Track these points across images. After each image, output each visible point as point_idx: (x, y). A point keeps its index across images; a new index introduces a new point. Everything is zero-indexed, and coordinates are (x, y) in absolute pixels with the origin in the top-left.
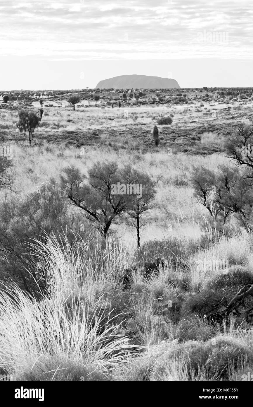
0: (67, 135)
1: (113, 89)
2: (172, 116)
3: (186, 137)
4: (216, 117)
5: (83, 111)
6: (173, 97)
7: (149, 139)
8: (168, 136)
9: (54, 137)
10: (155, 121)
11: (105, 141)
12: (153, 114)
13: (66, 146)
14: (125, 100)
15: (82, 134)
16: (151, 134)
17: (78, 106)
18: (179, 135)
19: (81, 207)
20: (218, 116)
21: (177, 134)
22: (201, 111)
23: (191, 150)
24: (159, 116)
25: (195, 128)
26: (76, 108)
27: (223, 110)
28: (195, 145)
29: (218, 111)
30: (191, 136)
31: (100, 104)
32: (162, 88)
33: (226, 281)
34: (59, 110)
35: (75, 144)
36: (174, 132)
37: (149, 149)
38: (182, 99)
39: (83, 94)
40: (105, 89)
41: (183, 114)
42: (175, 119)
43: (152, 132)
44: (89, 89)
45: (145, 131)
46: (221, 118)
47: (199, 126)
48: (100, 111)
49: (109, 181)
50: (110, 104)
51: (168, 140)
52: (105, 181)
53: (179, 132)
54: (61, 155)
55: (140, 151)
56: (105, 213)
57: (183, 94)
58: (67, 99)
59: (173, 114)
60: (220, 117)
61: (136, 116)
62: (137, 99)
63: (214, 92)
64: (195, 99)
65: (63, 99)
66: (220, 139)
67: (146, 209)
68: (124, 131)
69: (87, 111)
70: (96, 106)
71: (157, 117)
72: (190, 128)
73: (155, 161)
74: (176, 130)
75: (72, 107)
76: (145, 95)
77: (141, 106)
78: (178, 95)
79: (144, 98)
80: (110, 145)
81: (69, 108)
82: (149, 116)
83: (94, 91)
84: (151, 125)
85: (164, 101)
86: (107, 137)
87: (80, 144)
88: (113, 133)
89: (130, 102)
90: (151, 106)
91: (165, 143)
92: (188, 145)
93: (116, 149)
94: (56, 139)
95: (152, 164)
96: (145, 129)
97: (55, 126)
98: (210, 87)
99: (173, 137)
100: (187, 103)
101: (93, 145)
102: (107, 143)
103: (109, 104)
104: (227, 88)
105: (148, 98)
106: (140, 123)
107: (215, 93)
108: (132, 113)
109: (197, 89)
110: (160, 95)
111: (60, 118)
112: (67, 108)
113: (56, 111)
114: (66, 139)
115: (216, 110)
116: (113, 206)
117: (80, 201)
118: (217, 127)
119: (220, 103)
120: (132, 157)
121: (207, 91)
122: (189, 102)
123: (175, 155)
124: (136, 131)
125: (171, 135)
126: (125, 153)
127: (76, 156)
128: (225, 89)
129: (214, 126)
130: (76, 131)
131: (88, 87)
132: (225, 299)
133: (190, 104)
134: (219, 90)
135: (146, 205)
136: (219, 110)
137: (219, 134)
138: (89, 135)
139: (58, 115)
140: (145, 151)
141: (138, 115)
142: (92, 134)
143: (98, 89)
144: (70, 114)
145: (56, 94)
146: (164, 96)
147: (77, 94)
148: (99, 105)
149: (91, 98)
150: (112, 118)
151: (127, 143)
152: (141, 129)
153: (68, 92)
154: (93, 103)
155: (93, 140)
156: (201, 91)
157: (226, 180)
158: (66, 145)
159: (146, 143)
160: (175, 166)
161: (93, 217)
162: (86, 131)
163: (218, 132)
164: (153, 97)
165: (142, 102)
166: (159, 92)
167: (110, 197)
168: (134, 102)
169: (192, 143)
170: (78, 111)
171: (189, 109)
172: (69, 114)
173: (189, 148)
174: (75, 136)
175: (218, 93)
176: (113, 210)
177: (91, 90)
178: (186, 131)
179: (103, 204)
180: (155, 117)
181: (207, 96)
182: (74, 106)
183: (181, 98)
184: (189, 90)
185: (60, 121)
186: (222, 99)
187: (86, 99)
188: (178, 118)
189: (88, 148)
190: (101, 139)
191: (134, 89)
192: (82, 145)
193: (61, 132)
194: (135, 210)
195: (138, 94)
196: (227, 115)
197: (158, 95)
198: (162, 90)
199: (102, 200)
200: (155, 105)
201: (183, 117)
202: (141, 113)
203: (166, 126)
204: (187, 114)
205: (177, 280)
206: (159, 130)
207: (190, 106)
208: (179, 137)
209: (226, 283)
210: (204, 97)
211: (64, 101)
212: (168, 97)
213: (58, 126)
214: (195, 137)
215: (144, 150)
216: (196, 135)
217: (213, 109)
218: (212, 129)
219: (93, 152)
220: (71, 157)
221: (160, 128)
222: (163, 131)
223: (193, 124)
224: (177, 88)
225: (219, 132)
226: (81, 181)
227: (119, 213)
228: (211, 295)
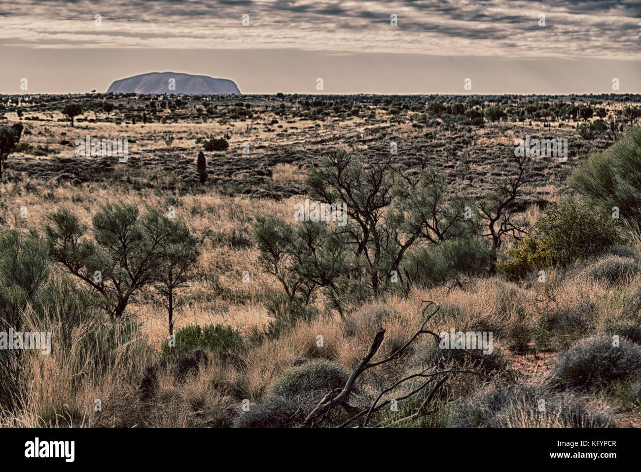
0: (61, 165)
1: (134, 95)
2: (228, 138)
3: (249, 171)
4: (297, 140)
5: (86, 128)
6: (229, 107)
7: (191, 173)
8: (222, 168)
9: (40, 168)
10: (200, 145)
11: (122, 175)
12: (197, 133)
13: (59, 182)
14: (154, 112)
15: (84, 163)
16: (194, 164)
17: (79, 120)
18: (238, 167)
19: (80, 276)
20: (300, 138)
21: (236, 165)
22: (273, 131)
23: (257, 190)
24: (208, 137)
25: (263, 157)
26: (76, 124)
27: (307, 130)
28: (264, 183)
29: (299, 131)
30: (256, 170)
31: (114, 117)
32: (212, 93)
33: (304, 383)
34: (48, 126)
35: (72, 178)
36: (230, 162)
37: (190, 188)
38: (242, 111)
39: (88, 101)
40: (121, 94)
41: (245, 134)
42: (232, 142)
43: (195, 162)
44: (96, 93)
45: (184, 160)
46: (304, 141)
47: (269, 153)
48: (114, 128)
49: (125, 235)
50: (130, 117)
51: (221, 174)
52: (119, 235)
53: (239, 163)
54: (51, 197)
55: (177, 191)
56: (118, 286)
57: (245, 103)
58: (61, 108)
59: (230, 135)
60: (302, 140)
61: (171, 136)
62: (173, 111)
63: (293, 101)
64: (263, 112)
65: (55, 109)
66: (303, 173)
67: (183, 280)
68: (150, 160)
69: (94, 129)
70: (108, 120)
71: (204, 138)
72: (255, 156)
73: (200, 208)
74: (233, 159)
75: (69, 120)
76: (186, 103)
77: (179, 121)
78: (236, 105)
79: (183, 108)
80: (129, 181)
81: (65, 123)
82: (191, 137)
83: (105, 96)
84: (194, 151)
85: (216, 113)
86: (125, 169)
87: (81, 179)
88: (133, 163)
89: (161, 114)
90: (195, 121)
91: (217, 180)
92: (251, 182)
93: (138, 187)
94: (42, 171)
95: (194, 211)
96: (185, 156)
97: (40, 151)
98: (288, 94)
99: (228, 169)
100: (251, 117)
101: (102, 181)
102: (125, 178)
103: (128, 117)
104: (314, 96)
105: (190, 109)
106: (177, 148)
107: (295, 103)
108: (165, 132)
109: (266, 96)
110: (209, 104)
111: (49, 138)
112: (61, 123)
113: (44, 127)
114: (58, 170)
115: (297, 128)
116: (130, 274)
117: (78, 267)
118: (298, 155)
119: (303, 118)
120: (163, 201)
121: (283, 99)
122: (255, 116)
123: (232, 198)
124: (170, 160)
125: (226, 167)
126: (152, 194)
127: (75, 198)
128: (310, 97)
129: (294, 153)
130: (75, 159)
131: (94, 91)
132: (301, 411)
133: (256, 119)
134: (302, 98)
135: (183, 274)
136: (301, 129)
137: (300, 167)
138: (95, 166)
139: (46, 134)
140: (184, 191)
141: (174, 136)
142: (100, 164)
143: (111, 94)
144: (66, 132)
145: (44, 101)
146: (216, 107)
147: (77, 100)
148: (112, 119)
149: (100, 108)
150: (132, 139)
151: (155, 178)
152: (178, 157)
153: (62, 98)
154: (103, 116)
155: (102, 173)
156: (273, 100)
157: (310, 237)
158: (58, 180)
159: (186, 179)
160: (232, 216)
161: (99, 292)
162: (91, 159)
163: (300, 164)
164: (197, 107)
165: (181, 115)
166: (208, 99)
167: (126, 260)
168: (168, 115)
169: (259, 179)
170: (78, 128)
171: (254, 126)
172: (64, 132)
173: (254, 188)
174: (73, 167)
175: (299, 102)
176: (130, 282)
177: (99, 95)
178: (249, 160)
179: (115, 272)
180: (201, 138)
181: (283, 106)
182: (72, 121)
183: (242, 109)
184: (254, 97)
185: (50, 143)
186: (306, 111)
187: (92, 110)
188: (236, 141)
189: (93, 186)
190: (115, 172)
191: (168, 94)
192: (85, 180)
193: (50, 160)
194: (166, 282)
195: (173, 103)
196: (313, 137)
197: (205, 105)
198: (213, 97)
199: (114, 265)
200: (201, 120)
201: (245, 139)
202: (179, 132)
203: (219, 153)
204: (251, 135)
205: (228, 383)
206: (207, 159)
207: (256, 122)
208: (238, 170)
209: (303, 386)
210: (278, 109)
211: (56, 112)
212: (222, 108)
213: (46, 151)
214: (263, 170)
215: (183, 189)
216: (265, 168)
217: (292, 128)
218: (290, 157)
219: (102, 192)
220: (66, 199)
221: (209, 156)
222: (213, 161)
223: (261, 150)
224: (237, 94)
225: (302, 163)
226: (81, 235)
227: (141, 287)
228: (279, 405)
